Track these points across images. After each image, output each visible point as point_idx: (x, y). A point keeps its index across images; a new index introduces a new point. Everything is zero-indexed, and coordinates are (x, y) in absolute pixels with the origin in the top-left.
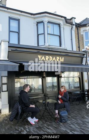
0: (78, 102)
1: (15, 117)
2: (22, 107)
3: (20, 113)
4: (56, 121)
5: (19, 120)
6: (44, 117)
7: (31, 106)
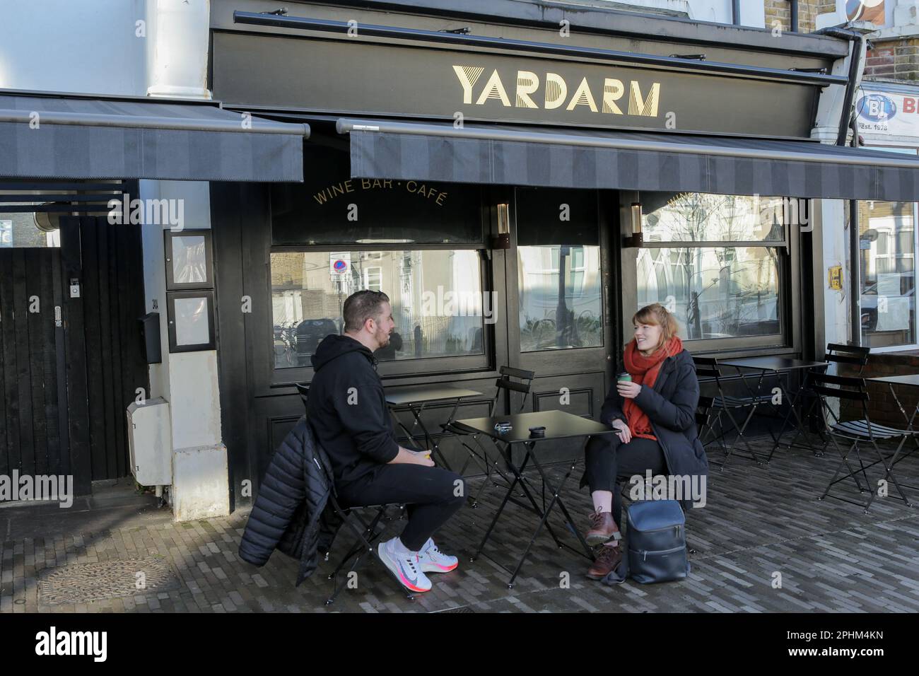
0: (762, 443)
1: (283, 538)
2: (334, 464)
3: (321, 509)
4: (593, 573)
5: (312, 558)
6: (498, 542)
7: (404, 456)
